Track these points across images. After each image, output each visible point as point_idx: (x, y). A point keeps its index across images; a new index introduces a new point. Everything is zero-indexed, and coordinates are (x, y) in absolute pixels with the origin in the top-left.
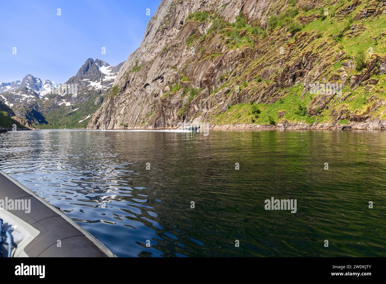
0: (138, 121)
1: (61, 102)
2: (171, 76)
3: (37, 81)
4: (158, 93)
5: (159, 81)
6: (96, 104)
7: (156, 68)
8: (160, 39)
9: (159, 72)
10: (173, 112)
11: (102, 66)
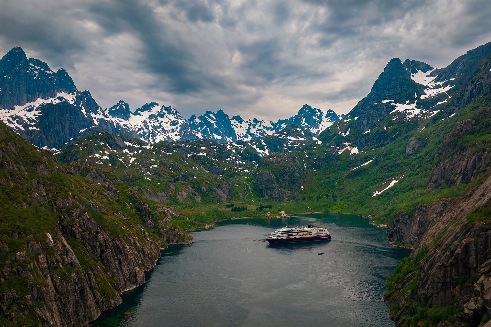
1: (342, 148)
3: (316, 114)
6: (411, 153)
11: (416, 72)
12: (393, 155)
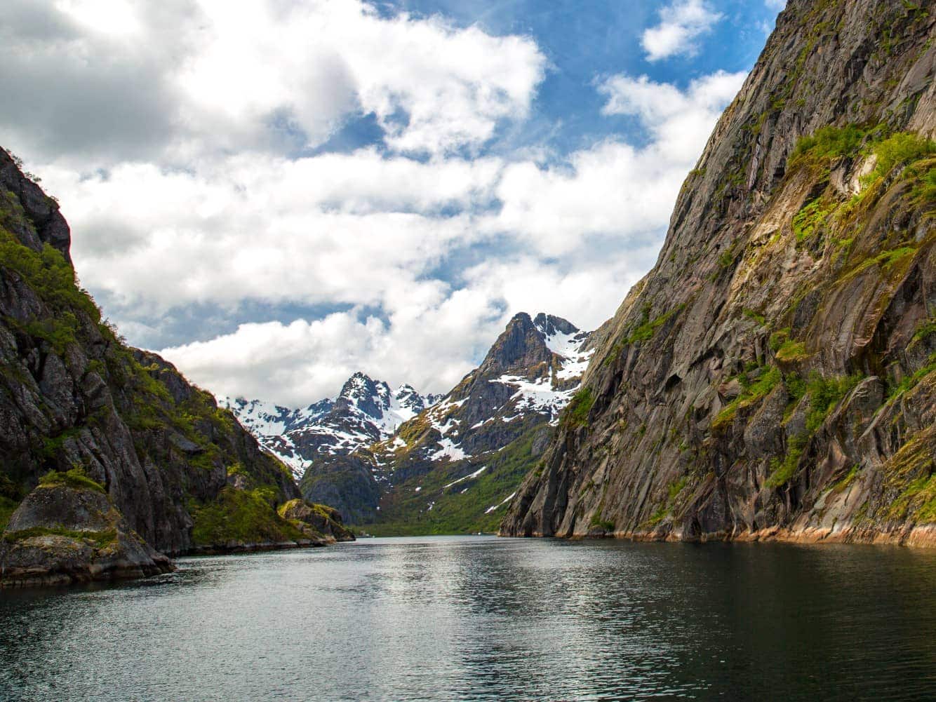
0: (645, 507)
1: (438, 450)
2: (746, 345)
3: (379, 391)
4: (706, 407)
5: (712, 364)
6: (538, 453)
7: (703, 321)
8: (715, 232)
9: (709, 334)
10: (754, 473)
11: (555, 334)
12: (514, 457)
